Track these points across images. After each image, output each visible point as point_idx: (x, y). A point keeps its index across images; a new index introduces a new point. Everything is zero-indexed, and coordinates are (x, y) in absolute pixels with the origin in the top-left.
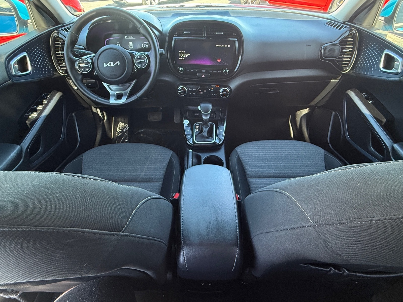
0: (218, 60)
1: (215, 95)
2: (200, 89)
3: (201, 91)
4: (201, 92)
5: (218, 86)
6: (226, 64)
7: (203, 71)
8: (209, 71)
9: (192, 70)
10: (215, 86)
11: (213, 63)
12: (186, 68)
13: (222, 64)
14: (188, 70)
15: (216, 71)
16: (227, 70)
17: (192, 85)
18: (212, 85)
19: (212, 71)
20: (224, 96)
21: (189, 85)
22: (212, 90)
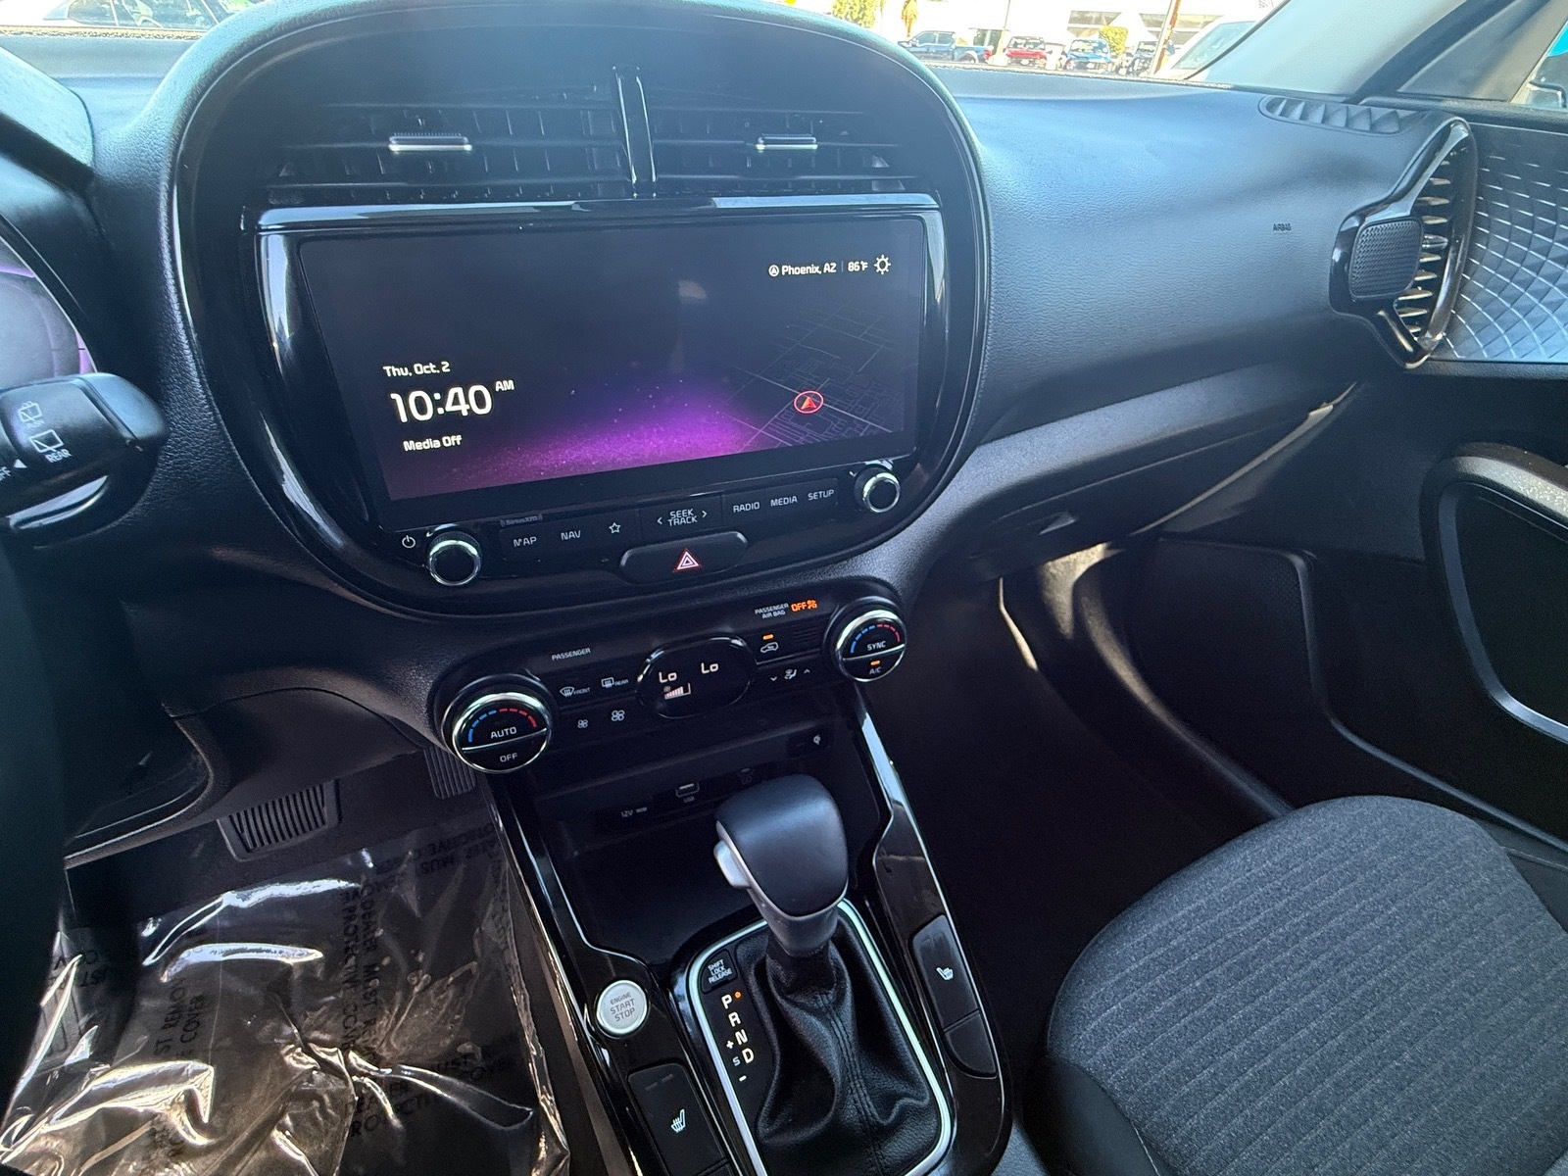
0: (803, 399)
1: (790, 675)
2: (662, 666)
3: (673, 677)
4: (674, 686)
5: (809, 602)
6: (870, 423)
7: (680, 518)
8: (736, 508)
9: (572, 535)
10: (786, 605)
11: (761, 431)
12: (506, 526)
13: (839, 425)
14: (526, 541)
15: (795, 499)
16: (893, 479)
17: (583, 652)
18: (760, 611)
19: (755, 506)
20: (872, 671)
21: (558, 657)
22: (771, 648)
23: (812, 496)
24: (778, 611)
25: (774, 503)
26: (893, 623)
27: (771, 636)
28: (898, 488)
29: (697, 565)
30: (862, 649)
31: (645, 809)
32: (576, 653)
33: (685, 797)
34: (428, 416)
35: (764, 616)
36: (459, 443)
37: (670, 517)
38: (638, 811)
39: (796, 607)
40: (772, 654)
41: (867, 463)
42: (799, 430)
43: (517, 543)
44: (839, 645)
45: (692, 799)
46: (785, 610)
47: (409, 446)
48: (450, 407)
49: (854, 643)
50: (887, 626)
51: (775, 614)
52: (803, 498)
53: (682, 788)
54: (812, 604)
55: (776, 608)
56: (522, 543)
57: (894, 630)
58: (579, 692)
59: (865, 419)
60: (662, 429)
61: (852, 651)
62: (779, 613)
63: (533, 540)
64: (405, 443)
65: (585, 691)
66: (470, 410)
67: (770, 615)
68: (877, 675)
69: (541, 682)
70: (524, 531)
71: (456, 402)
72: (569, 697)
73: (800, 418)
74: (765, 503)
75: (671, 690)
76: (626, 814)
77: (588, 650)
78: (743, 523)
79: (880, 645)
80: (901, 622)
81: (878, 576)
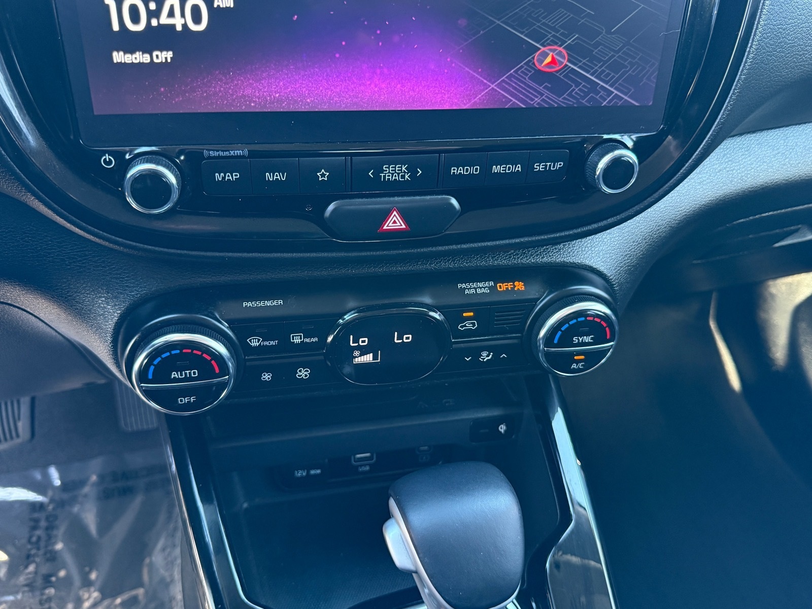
0: (545, 55)
1: (485, 356)
2: (355, 328)
3: (364, 341)
4: (364, 351)
5: (516, 283)
6: (616, 92)
7: (393, 172)
8: (454, 170)
9: (278, 176)
10: (492, 283)
11: (493, 86)
12: (210, 158)
13: (580, 90)
14: (228, 177)
15: (519, 168)
16: (632, 157)
17: (275, 303)
18: (464, 286)
19: (475, 170)
20: (574, 366)
21: (249, 304)
22: (468, 325)
23: (539, 167)
24: (482, 288)
25: (496, 169)
26: (606, 318)
27: (472, 314)
28: (637, 169)
29: (404, 226)
30: (566, 341)
31: (319, 471)
32: (268, 303)
33: (361, 466)
34: (141, 27)
35: (467, 292)
36: (169, 60)
37: (382, 171)
38: (313, 472)
39: (503, 287)
40: (469, 333)
41: (605, 136)
42: (535, 90)
43: (218, 177)
44: (542, 333)
45: (367, 468)
46: (490, 288)
47: (119, 57)
48: (164, 20)
49: (559, 333)
50: (598, 320)
51: (479, 291)
52: (528, 168)
53: (358, 456)
54: (519, 286)
55: (480, 285)
56: (224, 178)
57: (605, 325)
58: (266, 343)
59: (611, 86)
60: (386, 71)
61: (556, 341)
62: (483, 290)
63: (236, 176)
64: (115, 54)
65: (272, 343)
66: (185, 26)
67: (473, 291)
68: (579, 370)
69: (230, 328)
70: (227, 164)
71: (171, 14)
72: (255, 347)
73: (540, 76)
74: (486, 169)
75: (360, 356)
76: (300, 474)
77: (281, 302)
78: (459, 188)
79: (587, 339)
80: (613, 317)
81: (595, 266)
